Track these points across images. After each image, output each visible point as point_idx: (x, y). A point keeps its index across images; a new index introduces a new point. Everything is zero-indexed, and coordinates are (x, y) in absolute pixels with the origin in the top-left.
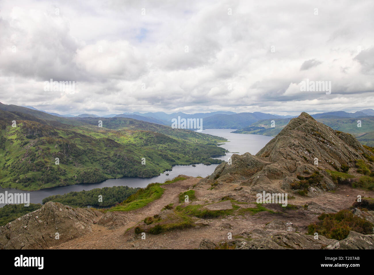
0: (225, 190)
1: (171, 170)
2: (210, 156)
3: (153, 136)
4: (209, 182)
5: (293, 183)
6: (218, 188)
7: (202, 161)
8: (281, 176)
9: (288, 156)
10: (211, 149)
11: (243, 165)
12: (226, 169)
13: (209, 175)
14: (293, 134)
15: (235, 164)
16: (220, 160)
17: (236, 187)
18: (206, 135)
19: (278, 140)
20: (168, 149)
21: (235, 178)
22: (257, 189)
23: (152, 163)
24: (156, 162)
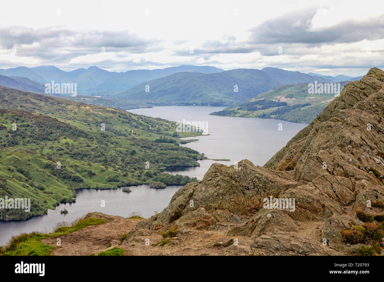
0: (195, 246)
1: (74, 202)
2: (163, 168)
3: (30, 124)
4: (158, 229)
5: (348, 229)
6: (177, 241)
7: (145, 180)
8: (322, 212)
9: (337, 168)
10: (165, 152)
11: (234, 188)
12: (195, 197)
13: (159, 212)
14: (348, 118)
15: (218, 187)
16: (187, 178)
17: (218, 238)
18: (156, 121)
19: (315, 132)
20: (66, 153)
21: (216, 219)
22: (265, 243)
23: (27, 187)
24: (36, 184)
